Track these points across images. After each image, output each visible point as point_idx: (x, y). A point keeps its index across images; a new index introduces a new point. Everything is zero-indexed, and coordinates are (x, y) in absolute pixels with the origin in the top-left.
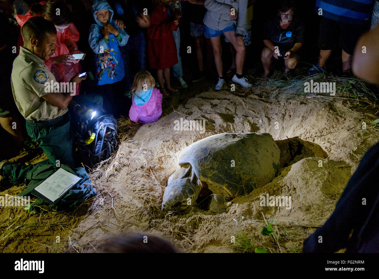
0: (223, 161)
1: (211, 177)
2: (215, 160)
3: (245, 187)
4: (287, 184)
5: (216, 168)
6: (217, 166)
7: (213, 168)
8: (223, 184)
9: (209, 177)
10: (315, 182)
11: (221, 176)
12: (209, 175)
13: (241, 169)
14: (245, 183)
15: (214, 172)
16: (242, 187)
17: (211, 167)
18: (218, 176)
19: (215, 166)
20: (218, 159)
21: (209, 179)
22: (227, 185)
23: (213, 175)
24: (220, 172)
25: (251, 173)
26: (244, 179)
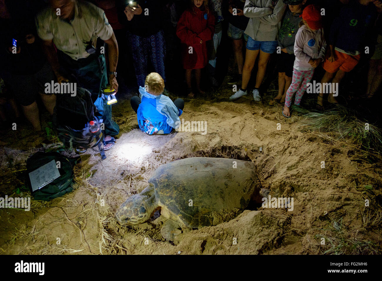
0: (184, 191)
1: (168, 205)
2: (176, 189)
3: (200, 219)
4: (234, 232)
5: (174, 197)
6: (176, 195)
7: (171, 197)
8: (177, 214)
9: (166, 204)
10: (258, 240)
11: (177, 206)
12: (167, 202)
13: (201, 202)
14: (202, 216)
15: (171, 201)
16: (198, 219)
17: (170, 196)
18: (175, 206)
19: (174, 195)
20: (179, 188)
21: (165, 206)
22: (181, 215)
23: (170, 203)
24: (177, 202)
25: (211, 207)
26: (201, 212)
